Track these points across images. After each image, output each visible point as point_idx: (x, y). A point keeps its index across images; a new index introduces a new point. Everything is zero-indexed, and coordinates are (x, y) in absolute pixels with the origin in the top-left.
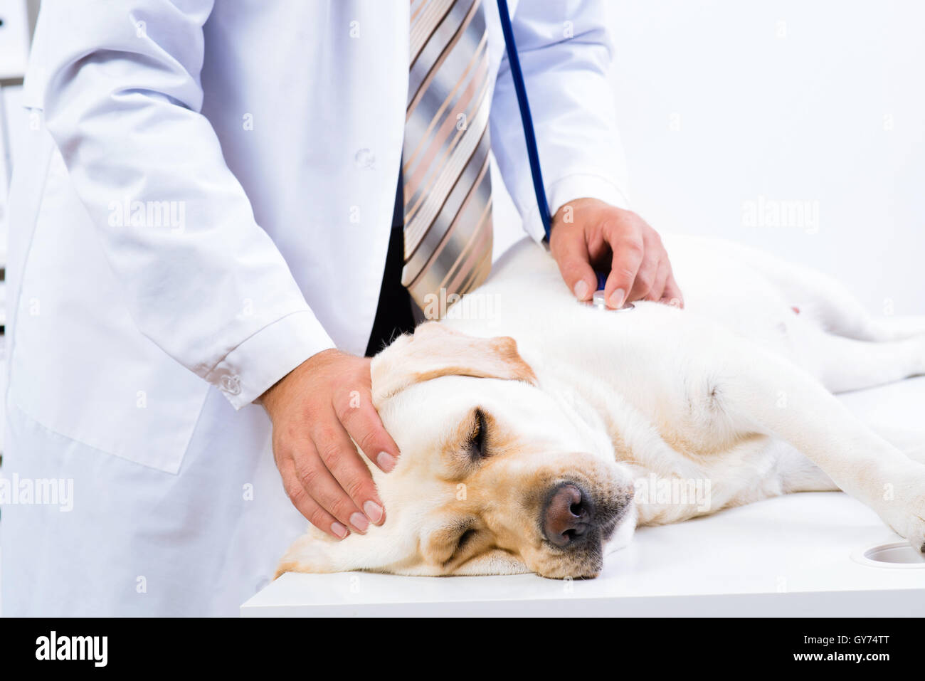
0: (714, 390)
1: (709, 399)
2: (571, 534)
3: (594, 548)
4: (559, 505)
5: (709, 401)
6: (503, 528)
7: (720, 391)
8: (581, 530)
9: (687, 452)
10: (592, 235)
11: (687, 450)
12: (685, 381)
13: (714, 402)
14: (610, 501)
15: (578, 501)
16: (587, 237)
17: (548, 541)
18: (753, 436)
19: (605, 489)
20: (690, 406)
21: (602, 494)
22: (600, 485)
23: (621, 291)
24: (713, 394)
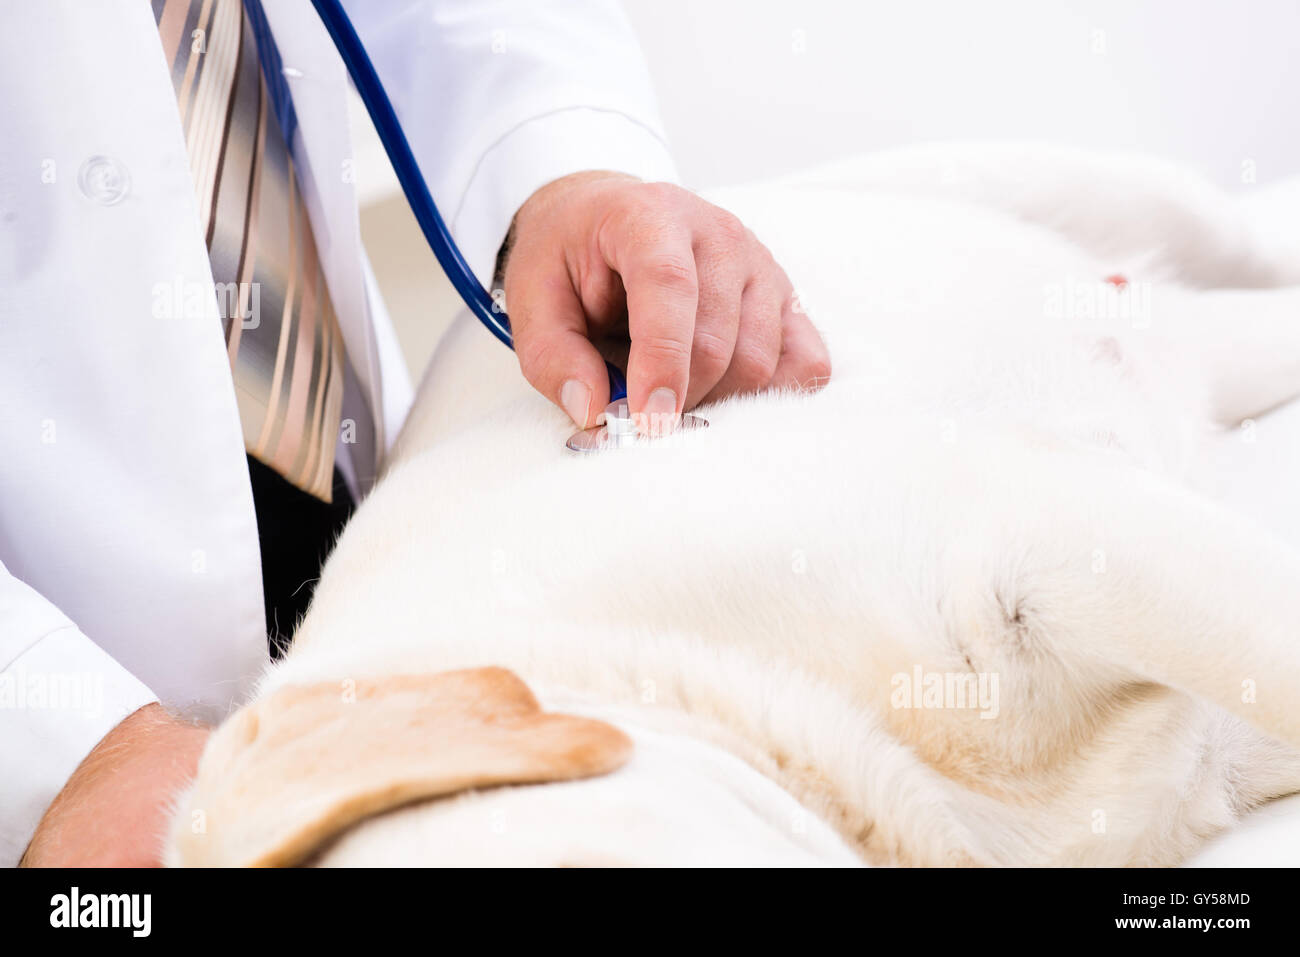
0: (1017, 610)
1: (1010, 633)
5: (1013, 638)
7: (1033, 610)
9: (978, 777)
10: (583, 263)
11: (980, 773)
12: (939, 605)
13: (1026, 639)
16: (574, 272)
20: (968, 661)
23: (665, 393)
24: (1017, 618)
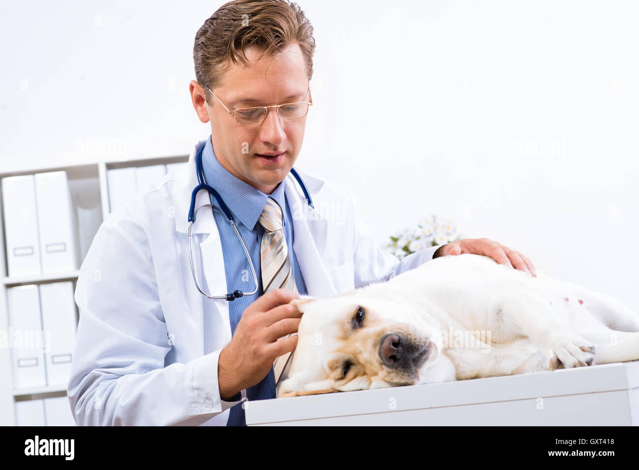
1: (497, 316)
2: (393, 358)
3: (407, 367)
4: (387, 343)
6: (367, 362)
8: (399, 356)
14: (414, 343)
15: (397, 341)
17: (385, 364)
18: (523, 337)
19: (413, 337)
21: (411, 340)
22: (410, 335)
